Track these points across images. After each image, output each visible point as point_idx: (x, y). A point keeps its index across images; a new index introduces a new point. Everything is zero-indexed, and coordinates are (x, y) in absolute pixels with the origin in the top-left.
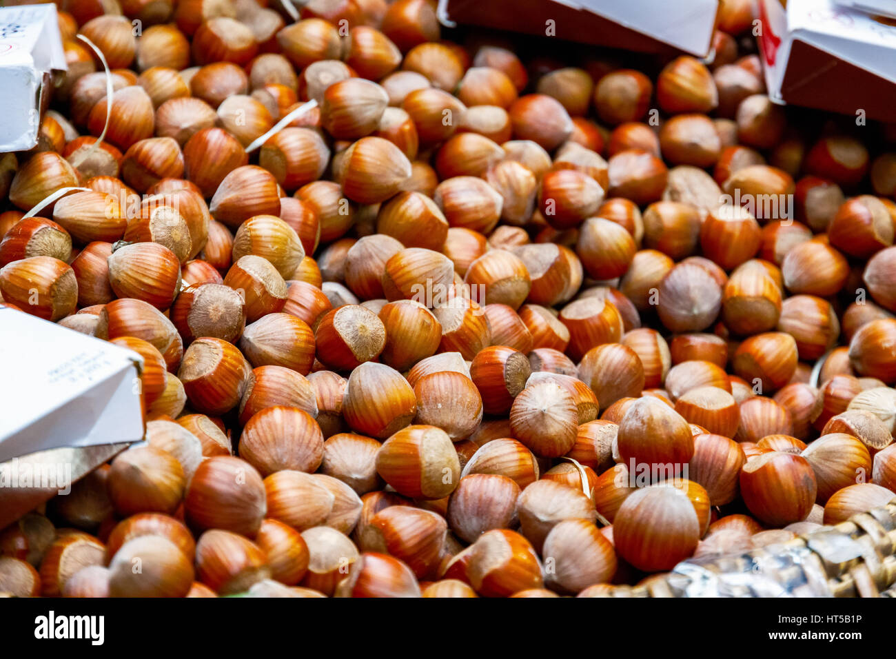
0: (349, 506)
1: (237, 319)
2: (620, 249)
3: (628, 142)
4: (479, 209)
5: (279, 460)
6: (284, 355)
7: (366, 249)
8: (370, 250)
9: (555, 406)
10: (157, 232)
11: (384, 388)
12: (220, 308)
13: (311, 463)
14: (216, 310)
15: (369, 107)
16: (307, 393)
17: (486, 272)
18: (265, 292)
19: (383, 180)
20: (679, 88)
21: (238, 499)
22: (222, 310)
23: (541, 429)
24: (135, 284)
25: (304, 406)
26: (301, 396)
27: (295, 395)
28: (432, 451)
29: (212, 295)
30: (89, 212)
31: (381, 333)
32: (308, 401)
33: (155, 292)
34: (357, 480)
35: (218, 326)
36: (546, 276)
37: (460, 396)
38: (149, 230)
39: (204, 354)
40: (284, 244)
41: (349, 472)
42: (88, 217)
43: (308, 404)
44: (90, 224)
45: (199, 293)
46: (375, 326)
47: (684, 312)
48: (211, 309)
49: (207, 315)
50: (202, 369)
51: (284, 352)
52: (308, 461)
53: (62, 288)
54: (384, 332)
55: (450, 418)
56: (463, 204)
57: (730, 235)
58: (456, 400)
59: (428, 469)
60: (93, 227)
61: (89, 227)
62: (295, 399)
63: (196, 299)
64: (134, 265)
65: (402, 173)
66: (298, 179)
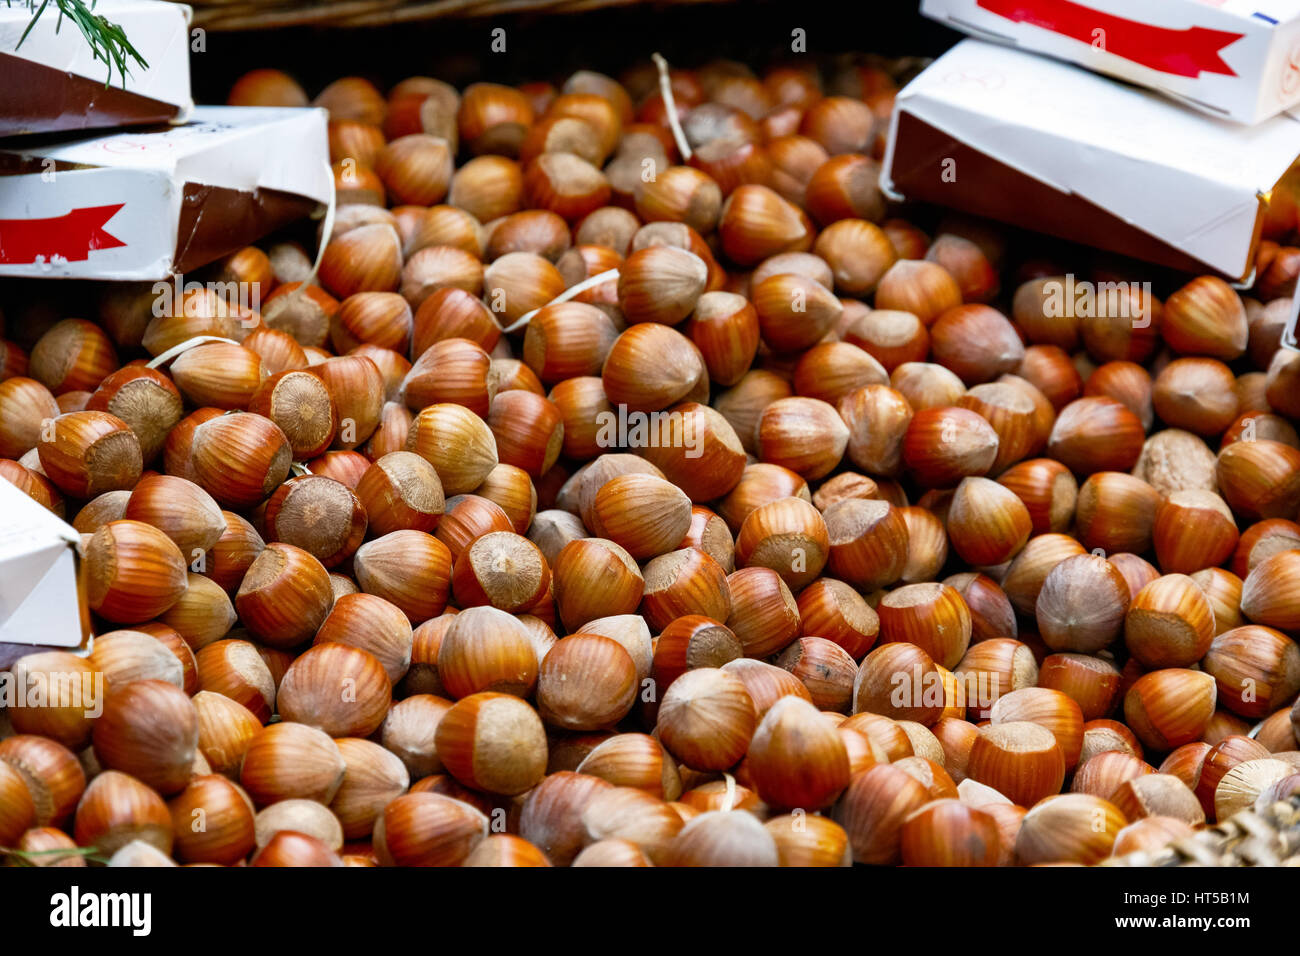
0: (382, 785)
1: (342, 528)
2: (996, 523)
3: (1106, 387)
4: (804, 441)
5: (310, 711)
6: (396, 585)
7: (603, 470)
8: (607, 472)
9: (705, 698)
10: (280, 403)
11: (484, 640)
12: (319, 511)
13: (355, 723)
14: (314, 511)
15: (671, 285)
16: (397, 635)
17: (760, 523)
18: (399, 501)
19: (647, 382)
20: (1186, 318)
21: (151, 736)
22: (323, 513)
23: (681, 727)
24: (213, 464)
25: (386, 651)
26: (386, 638)
27: (378, 636)
28: (495, 729)
29: (314, 491)
30: (210, 369)
31: (534, 575)
32: (394, 646)
33: (236, 477)
34: (414, 756)
35: (314, 533)
36: (858, 541)
37: (595, 669)
38: (270, 400)
39: (267, 564)
40: (463, 444)
41: (406, 743)
42: (206, 375)
43: (395, 649)
44: (207, 384)
45: (298, 487)
46: (527, 563)
47: (1058, 621)
48: (307, 509)
49: (300, 515)
50: (258, 582)
51: (397, 580)
52: (352, 719)
53: (105, 453)
54: (540, 574)
55: (574, 695)
56: (784, 432)
57: (1181, 528)
58: (587, 672)
59: (483, 751)
60: (211, 389)
61: (206, 388)
62: (375, 641)
63: (291, 494)
64: (216, 438)
65: (678, 376)
66: (561, 370)
